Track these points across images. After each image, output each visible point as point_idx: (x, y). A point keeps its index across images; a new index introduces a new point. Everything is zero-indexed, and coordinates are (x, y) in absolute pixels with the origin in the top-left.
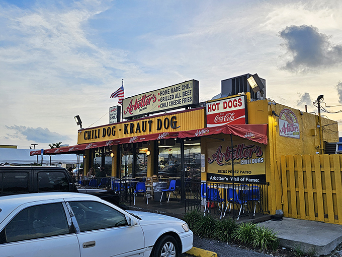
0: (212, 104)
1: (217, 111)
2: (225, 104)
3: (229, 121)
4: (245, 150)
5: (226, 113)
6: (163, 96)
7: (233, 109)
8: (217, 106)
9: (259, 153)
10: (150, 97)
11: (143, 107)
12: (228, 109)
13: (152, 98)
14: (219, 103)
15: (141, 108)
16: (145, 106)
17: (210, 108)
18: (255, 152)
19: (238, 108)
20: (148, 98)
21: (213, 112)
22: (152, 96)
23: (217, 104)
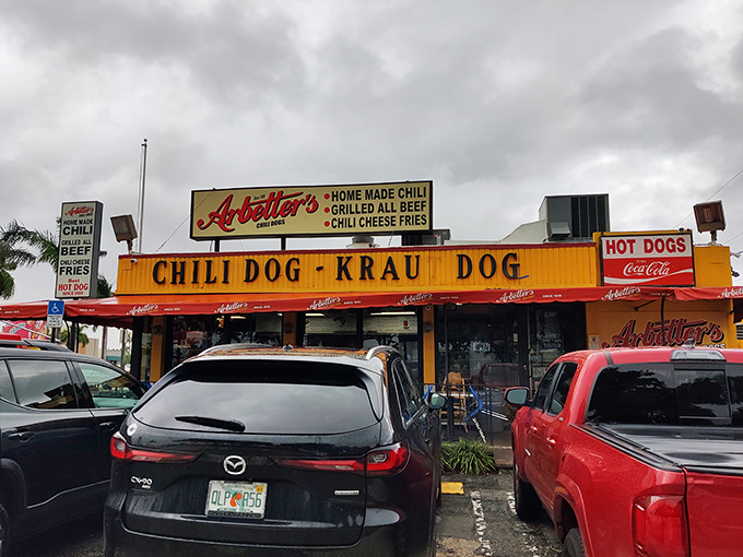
0: (617, 239)
1: (627, 255)
2: (649, 244)
3: (658, 275)
4: (686, 330)
5: (649, 261)
6: (340, 202)
7: (666, 254)
8: (628, 245)
9: (715, 336)
10: (299, 198)
11: (271, 219)
12: (654, 254)
13: (302, 202)
14: (634, 241)
15: (262, 220)
16: (279, 218)
17: (613, 247)
18: (708, 334)
19: (677, 254)
20: (292, 200)
21: (618, 256)
22: (303, 197)
23: (628, 241)
